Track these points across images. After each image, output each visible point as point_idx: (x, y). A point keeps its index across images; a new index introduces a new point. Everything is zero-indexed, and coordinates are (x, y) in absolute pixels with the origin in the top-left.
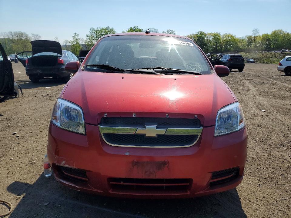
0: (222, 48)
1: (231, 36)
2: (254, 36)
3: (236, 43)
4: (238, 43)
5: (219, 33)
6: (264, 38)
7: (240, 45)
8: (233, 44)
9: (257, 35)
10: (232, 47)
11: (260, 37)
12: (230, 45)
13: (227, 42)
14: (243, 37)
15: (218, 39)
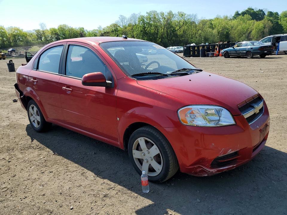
0: (10, 43)
1: (18, 29)
2: (42, 30)
3: (26, 37)
4: (28, 37)
5: (2, 26)
6: (52, 32)
7: (30, 39)
8: (22, 39)
9: (45, 29)
10: (21, 41)
11: (48, 31)
12: (19, 39)
13: (14, 36)
14: (30, 31)
15: (3, 32)
